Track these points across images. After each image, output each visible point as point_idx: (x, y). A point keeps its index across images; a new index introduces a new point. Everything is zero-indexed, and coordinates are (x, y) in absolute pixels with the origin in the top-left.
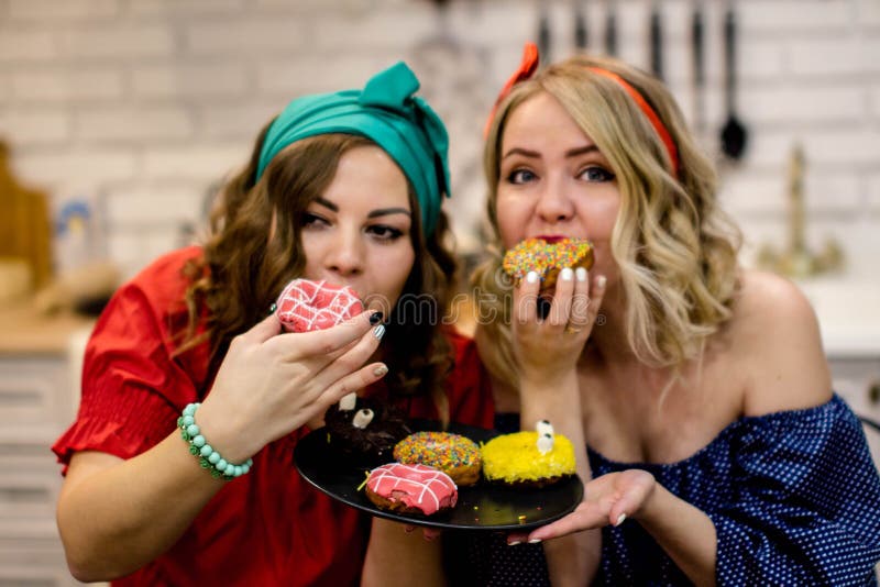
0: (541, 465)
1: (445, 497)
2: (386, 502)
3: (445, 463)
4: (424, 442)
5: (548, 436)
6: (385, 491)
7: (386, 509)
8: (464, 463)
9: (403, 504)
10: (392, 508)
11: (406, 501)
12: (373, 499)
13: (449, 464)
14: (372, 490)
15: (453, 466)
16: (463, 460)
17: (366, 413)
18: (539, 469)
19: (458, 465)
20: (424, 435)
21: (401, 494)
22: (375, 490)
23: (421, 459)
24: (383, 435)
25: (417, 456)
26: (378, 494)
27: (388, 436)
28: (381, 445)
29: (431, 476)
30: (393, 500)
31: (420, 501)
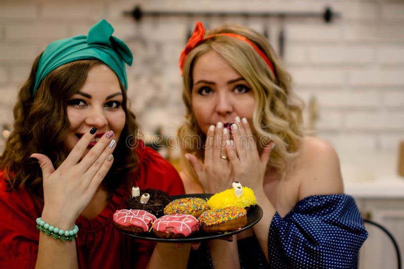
0: (238, 203)
1: (194, 226)
2: (165, 234)
3: (190, 211)
4: (178, 204)
5: (239, 188)
6: (163, 229)
7: (165, 237)
8: (200, 209)
9: (173, 233)
10: (168, 236)
11: (174, 232)
12: (157, 234)
13: (192, 211)
14: (156, 230)
15: (194, 212)
16: (199, 208)
17: (146, 195)
18: (238, 204)
19: (197, 211)
20: (177, 201)
21: (171, 229)
22: (158, 230)
23: (178, 212)
24: (157, 204)
25: (176, 211)
26: (159, 231)
27: (159, 205)
28: (157, 210)
29: (184, 217)
30: (167, 232)
31: (181, 230)
